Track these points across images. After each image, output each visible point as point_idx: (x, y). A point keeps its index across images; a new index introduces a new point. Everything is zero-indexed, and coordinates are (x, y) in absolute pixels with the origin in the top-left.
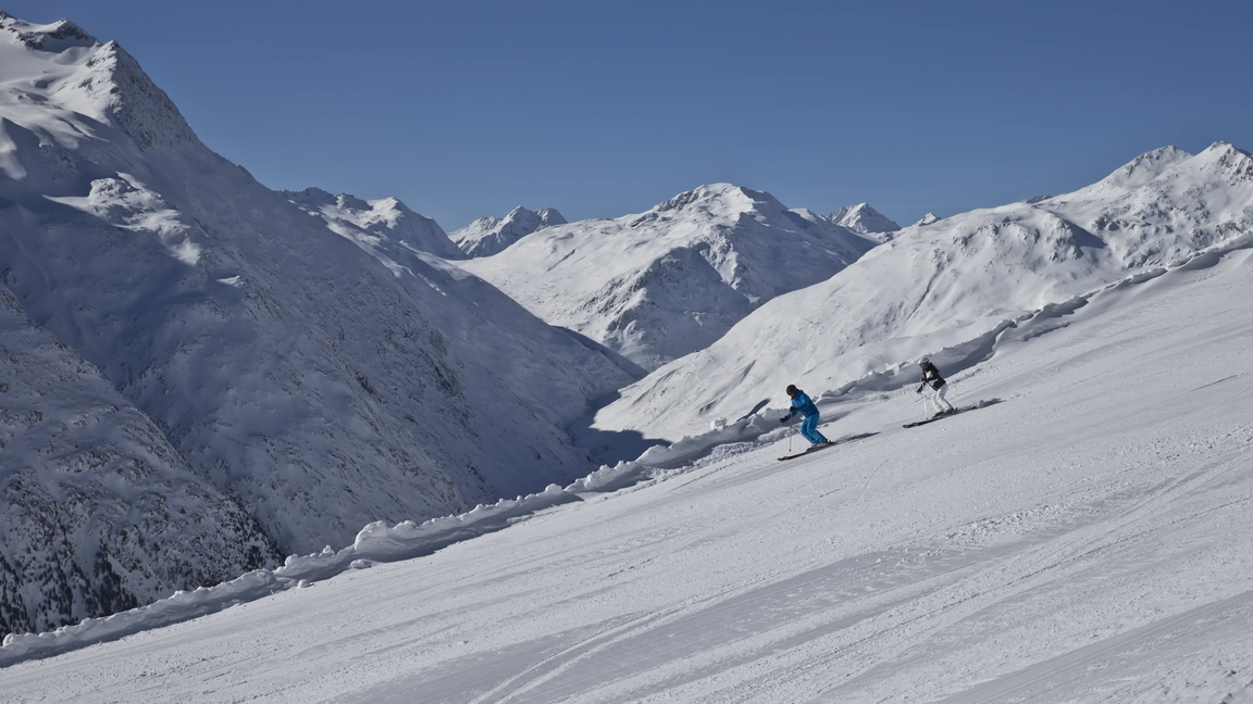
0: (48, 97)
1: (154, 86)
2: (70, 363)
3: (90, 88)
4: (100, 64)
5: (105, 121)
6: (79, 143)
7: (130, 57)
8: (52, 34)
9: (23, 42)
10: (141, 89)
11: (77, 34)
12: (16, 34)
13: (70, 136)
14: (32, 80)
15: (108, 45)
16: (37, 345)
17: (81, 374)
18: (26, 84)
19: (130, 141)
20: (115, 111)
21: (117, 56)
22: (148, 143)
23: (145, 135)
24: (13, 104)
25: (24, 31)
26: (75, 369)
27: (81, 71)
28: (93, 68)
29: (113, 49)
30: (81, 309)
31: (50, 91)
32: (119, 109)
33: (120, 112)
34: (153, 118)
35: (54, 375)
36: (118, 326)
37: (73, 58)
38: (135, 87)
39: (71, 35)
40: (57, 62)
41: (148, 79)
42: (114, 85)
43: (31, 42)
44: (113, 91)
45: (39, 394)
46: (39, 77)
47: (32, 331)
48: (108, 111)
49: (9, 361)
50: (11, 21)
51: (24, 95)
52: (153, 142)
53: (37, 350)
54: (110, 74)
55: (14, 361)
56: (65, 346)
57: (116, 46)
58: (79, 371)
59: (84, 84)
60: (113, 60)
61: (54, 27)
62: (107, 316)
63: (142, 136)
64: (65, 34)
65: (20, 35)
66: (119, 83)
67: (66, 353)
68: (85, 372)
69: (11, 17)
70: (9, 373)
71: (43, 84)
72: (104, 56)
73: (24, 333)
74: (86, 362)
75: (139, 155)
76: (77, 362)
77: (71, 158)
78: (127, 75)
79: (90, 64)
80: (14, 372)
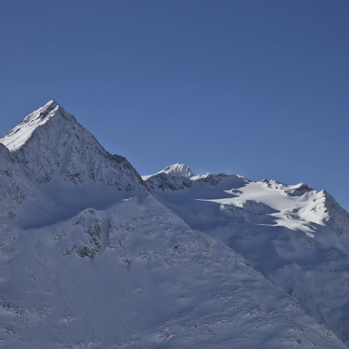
0: (299, 216)
1: (341, 208)
2: (324, 331)
3: (315, 211)
4: (318, 200)
5: (323, 224)
6: (314, 235)
7: (331, 196)
8: (297, 189)
9: (286, 194)
10: (336, 209)
11: (308, 188)
12: (283, 190)
13: (310, 232)
14: (291, 210)
15: (322, 192)
16: (310, 323)
17: (329, 336)
18: (289, 211)
19: (334, 233)
20: (327, 220)
21: (325, 196)
22: (341, 233)
23: (340, 230)
24: (285, 220)
25: (286, 189)
26: (326, 334)
27: (311, 204)
28: (316, 202)
29: (324, 193)
30: (323, 307)
31: (298, 213)
32: (328, 219)
33: (329, 221)
34: (342, 222)
35: (318, 336)
36: (339, 315)
37: (307, 198)
38: (334, 209)
39: (305, 189)
40: (301, 201)
41: (339, 205)
42: (326, 209)
43: (289, 193)
44: (326, 211)
45: (313, 345)
46: (294, 208)
47: (307, 317)
48: (324, 220)
49: (300, 330)
50: (281, 185)
51: (289, 216)
52: (343, 232)
53: (310, 325)
54: (323, 204)
55: (302, 330)
56: (321, 323)
57: (325, 192)
58: (328, 334)
59: (313, 209)
60: (324, 198)
61: (298, 186)
62: (334, 310)
63: (339, 230)
64: (303, 189)
65: (285, 191)
66: (328, 208)
67: (322, 327)
68: (330, 335)
69: (281, 183)
70: (301, 335)
71: (296, 211)
72: (320, 197)
73: (304, 318)
74: (330, 330)
75: (338, 239)
76: (326, 331)
77: (312, 242)
78: (330, 204)
79: (314, 200)
80: (302, 335)
